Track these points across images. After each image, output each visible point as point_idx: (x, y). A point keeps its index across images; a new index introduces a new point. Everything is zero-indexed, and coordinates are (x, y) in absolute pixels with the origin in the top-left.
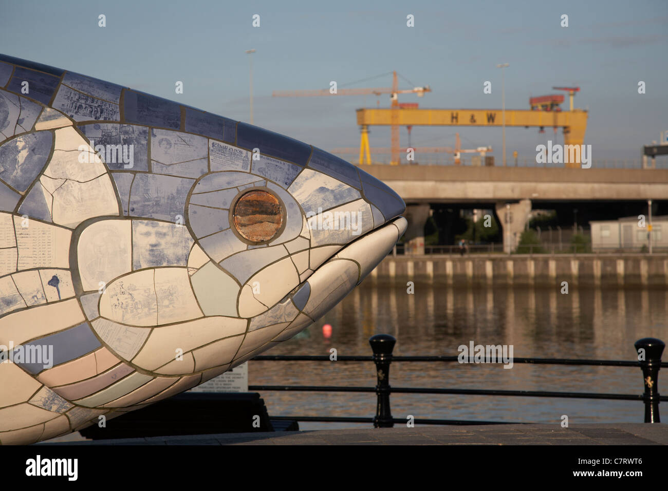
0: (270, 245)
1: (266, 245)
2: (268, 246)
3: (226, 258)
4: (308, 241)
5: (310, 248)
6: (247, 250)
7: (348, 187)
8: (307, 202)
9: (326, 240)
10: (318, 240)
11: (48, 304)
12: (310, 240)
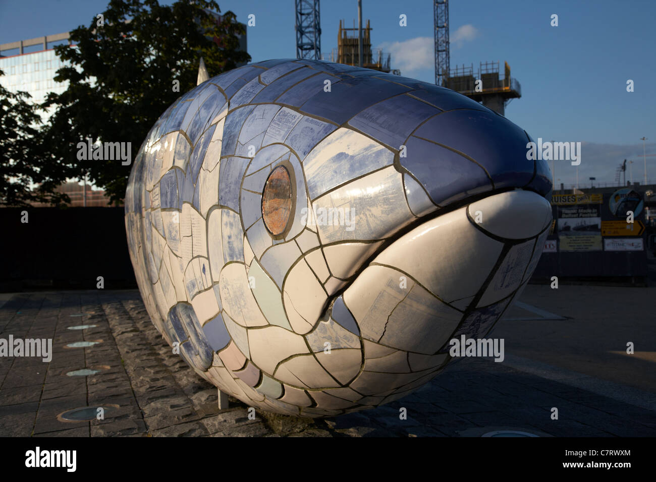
0: (287, 239)
1: (282, 241)
2: (286, 242)
3: (262, 255)
4: (316, 234)
5: (321, 246)
6: (273, 246)
7: (382, 147)
8: (314, 178)
9: (339, 234)
10: (328, 234)
11: (206, 290)
12: (318, 234)
